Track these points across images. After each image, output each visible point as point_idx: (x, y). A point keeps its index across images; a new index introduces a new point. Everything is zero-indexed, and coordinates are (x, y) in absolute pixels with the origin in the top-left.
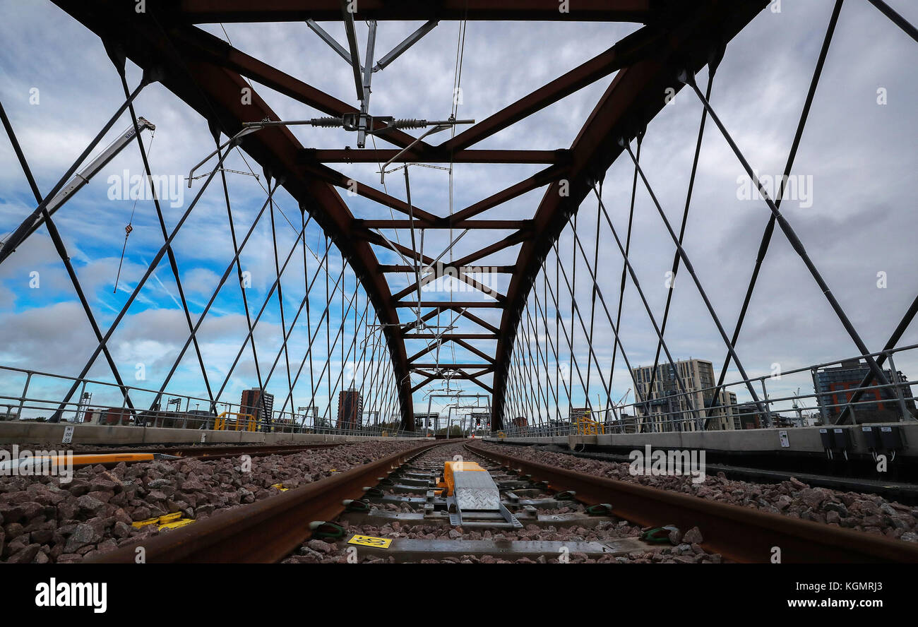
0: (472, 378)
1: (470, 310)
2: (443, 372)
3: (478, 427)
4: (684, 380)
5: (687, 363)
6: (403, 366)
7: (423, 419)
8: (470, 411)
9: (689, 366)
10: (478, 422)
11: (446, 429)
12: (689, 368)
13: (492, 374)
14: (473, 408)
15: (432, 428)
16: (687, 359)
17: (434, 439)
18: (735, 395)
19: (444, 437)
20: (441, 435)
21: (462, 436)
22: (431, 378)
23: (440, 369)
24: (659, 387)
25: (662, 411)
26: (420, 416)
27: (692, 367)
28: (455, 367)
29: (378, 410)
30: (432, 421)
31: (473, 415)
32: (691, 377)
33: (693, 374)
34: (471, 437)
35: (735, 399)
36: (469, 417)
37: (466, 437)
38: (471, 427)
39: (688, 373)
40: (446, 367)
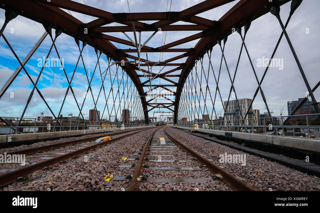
0: (167, 107)
1: (166, 87)
2: (158, 105)
3: (170, 121)
4: (241, 105)
5: (243, 100)
6: (145, 104)
7: (151, 119)
8: (167, 117)
9: (243, 101)
10: (170, 120)
11: (159, 122)
12: (244, 101)
13: (174, 106)
14: (168, 116)
15: (155, 122)
16: (243, 98)
17: (155, 126)
18: (259, 110)
19: (159, 125)
20: (157, 124)
21: (164, 125)
22: (154, 107)
23: (157, 105)
24: (233, 108)
25: (233, 116)
26: (151, 118)
27: (245, 101)
28: (162, 104)
29: (136, 116)
30: (154, 119)
31: (168, 118)
32: (244, 104)
33: (245, 103)
34: (167, 125)
35: (259, 112)
36: (167, 118)
37: (166, 125)
38: (168, 121)
39: (243, 103)
40: (159, 104)
